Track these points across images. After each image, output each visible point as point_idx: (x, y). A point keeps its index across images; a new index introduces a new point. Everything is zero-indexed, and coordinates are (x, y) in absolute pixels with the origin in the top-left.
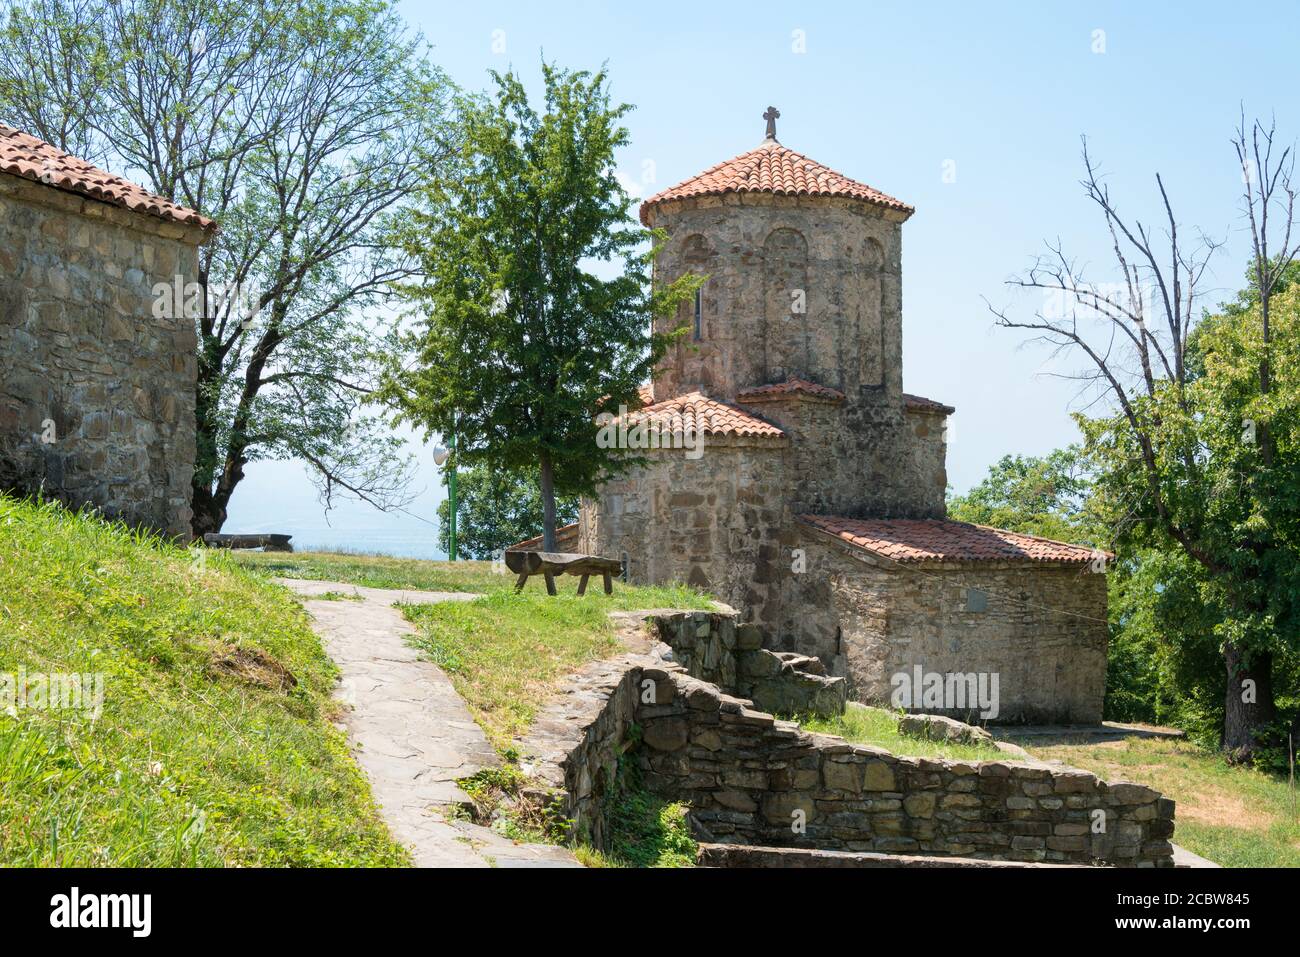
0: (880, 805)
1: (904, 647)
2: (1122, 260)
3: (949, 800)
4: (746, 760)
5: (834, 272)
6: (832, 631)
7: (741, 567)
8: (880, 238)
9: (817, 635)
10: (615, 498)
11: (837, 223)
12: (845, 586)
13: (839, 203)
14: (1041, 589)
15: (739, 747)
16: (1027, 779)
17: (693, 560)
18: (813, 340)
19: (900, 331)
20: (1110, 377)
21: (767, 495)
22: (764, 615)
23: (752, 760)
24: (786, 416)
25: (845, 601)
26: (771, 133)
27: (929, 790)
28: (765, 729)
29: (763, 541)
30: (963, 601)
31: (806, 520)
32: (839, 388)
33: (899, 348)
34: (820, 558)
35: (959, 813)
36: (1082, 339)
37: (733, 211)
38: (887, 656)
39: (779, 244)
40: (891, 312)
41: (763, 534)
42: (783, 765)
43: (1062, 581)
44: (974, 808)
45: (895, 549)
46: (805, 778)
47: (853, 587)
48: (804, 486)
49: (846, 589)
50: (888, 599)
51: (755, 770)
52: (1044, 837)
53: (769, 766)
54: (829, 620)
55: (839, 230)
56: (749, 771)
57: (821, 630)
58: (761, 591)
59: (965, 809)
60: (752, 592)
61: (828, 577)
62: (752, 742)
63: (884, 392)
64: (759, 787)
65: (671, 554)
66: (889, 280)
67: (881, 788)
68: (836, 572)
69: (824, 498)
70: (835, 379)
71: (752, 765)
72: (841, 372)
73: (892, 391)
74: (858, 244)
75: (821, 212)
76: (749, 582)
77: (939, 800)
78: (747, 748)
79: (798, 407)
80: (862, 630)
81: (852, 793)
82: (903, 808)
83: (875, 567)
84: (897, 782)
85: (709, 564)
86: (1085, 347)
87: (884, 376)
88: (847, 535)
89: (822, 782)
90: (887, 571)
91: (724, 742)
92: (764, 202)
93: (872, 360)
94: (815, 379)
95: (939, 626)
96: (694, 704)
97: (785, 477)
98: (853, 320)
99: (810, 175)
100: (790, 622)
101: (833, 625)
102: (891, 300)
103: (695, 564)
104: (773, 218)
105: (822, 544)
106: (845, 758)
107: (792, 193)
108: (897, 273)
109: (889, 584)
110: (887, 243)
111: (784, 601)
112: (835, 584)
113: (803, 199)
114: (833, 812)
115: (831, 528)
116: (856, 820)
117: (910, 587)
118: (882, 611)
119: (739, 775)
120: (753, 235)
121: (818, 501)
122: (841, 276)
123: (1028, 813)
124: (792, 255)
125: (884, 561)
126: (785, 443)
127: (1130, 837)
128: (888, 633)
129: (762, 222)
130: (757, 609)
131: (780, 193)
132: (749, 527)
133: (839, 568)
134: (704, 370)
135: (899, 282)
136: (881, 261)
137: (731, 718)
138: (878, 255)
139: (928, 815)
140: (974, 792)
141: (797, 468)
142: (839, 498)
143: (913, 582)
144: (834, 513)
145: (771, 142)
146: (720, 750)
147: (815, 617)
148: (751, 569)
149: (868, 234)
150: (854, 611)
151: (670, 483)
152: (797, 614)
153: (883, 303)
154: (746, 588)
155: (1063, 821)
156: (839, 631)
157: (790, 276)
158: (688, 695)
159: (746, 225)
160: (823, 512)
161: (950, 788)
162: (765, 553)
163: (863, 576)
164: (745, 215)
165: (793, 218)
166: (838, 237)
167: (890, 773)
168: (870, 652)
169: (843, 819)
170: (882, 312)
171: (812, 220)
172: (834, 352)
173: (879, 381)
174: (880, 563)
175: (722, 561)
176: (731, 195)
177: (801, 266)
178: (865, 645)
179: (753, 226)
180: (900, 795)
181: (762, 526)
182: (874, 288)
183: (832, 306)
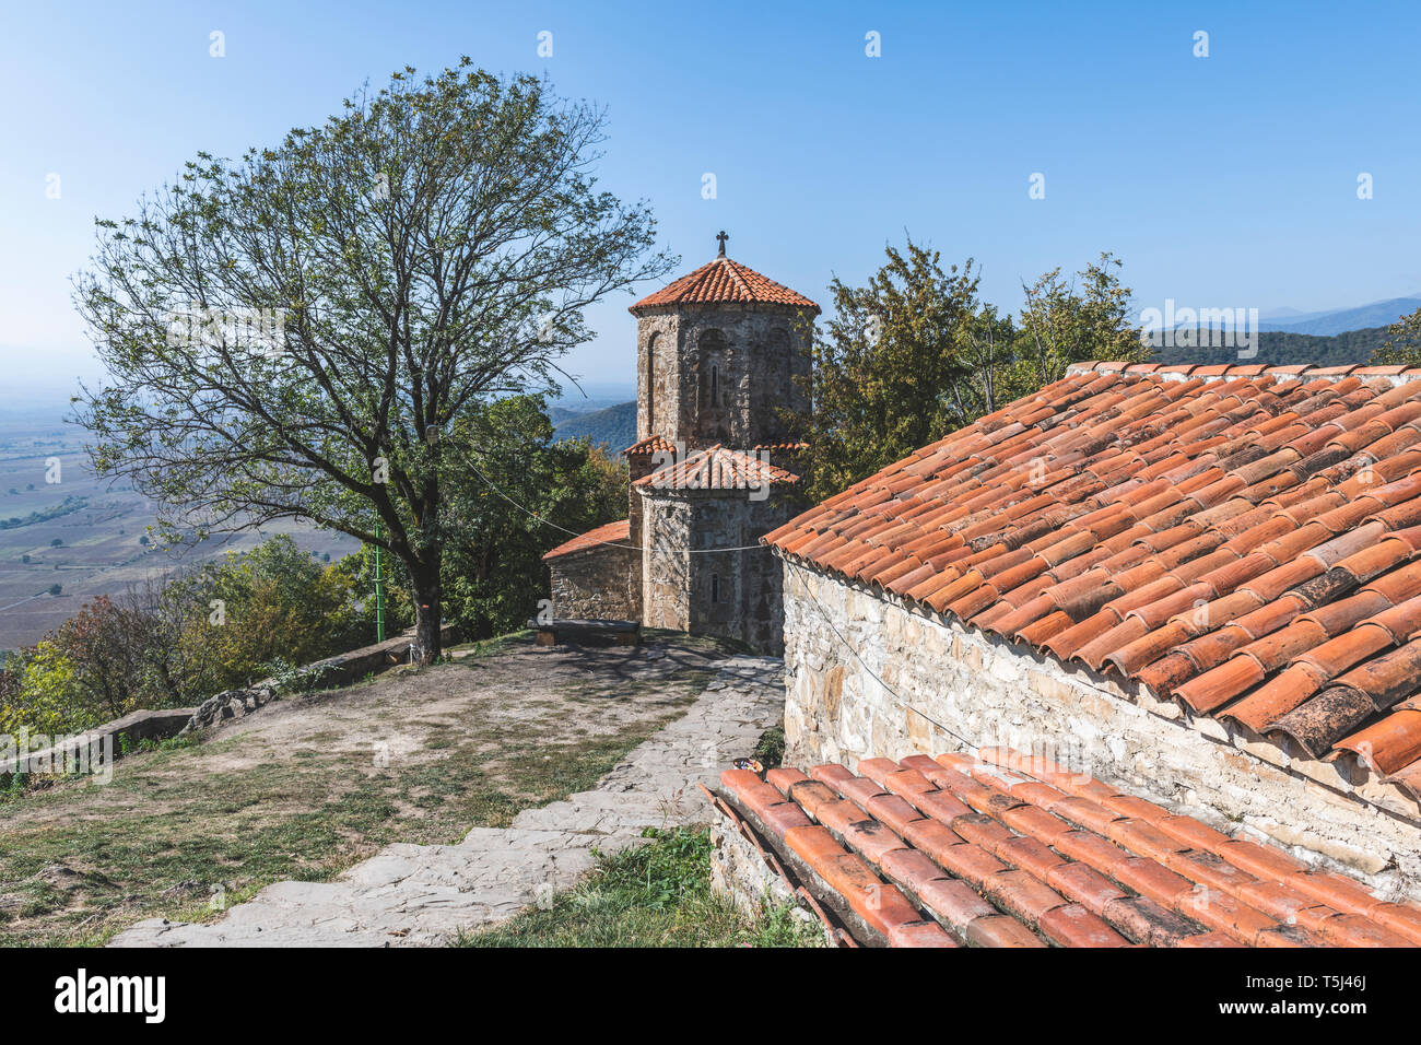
10: (707, 534)
17: (764, 575)
26: (724, 250)
37: (748, 315)
39: (773, 339)
104: (772, 321)
124: (781, 347)
134: (720, 427)
151: (750, 522)
157: (780, 362)
159: (756, 325)
164: (755, 318)
177: (786, 355)
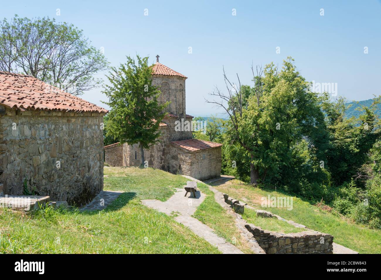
0: (288, 247)
1: (193, 168)
2: (228, 89)
3: (299, 244)
4: (264, 242)
5: (175, 91)
6: (179, 165)
7: (160, 153)
8: (182, 84)
9: (175, 166)
11: (175, 81)
12: (181, 156)
13: (176, 77)
14: (212, 153)
15: (263, 239)
16: (311, 237)
17: (151, 152)
18: (171, 105)
19: (185, 102)
20: (229, 113)
21: (164, 138)
22: (164, 162)
23: (266, 242)
24: (167, 121)
25: (181, 159)
26: (158, 60)
27: (296, 242)
28: (268, 235)
29: (163, 147)
30: (202, 157)
31: (172, 143)
32: (176, 115)
33: (185, 106)
34: (176, 150)
35: (301, 246)
36: (223, 106)
37: (154, 78)
38: (191, 170)
39: (164, 85)
40: (184, 99)
41: (164, 146)
42: (271, 242)
43: (215, 150)
44: (303, 245)
45: (191, 149)
46: (275, 244)
47: (183, 156)
48: (171, 136)
49: (181, 157)
50: (191, 159)
51: (266, 244)
52: (314, 248)
53: (269, 243)
54: (178, 163)
55: (176, 83)
56: (265, 244)
57: (176, 165)
58: (163, 157)
59: (302, 245)
60: (162, 158)
61: (177, 154)
62: (266, 238)
63: (183, 115)
64: (267, 247)
65: (146, 151)
66: (184, 92)
67: (288, 243)
68: (179, 153)
69: (174, 138)
70: (175, 113)
71: (266, 243)
72: (176, 112)
73: (184, 115)
74: (179, 85)
75: (172, 79)
76: (161, 156)
77: (298, 244)
78: (265, 239)
79: (170, 120)
80: (185, 165)
81: (283, 245)
82: (292, 247)
83: (189, 153)
84: (291, 242)
85: (154, 153)
86: (224, 107)
87: (183, 112)
88: (181, 146)
89: (278, 244)
90: (191, 154)
91: (261, 239)
92: (161, 77)
93: (181, 109)
94: (171, 113)
95: (198, 163)
96: (255, 232)
97: (167, 134)
98: (178, 101)
99: (169, 71)
100: (169, 163)
101: (179, 164)
102: (184, 96)
103: (151, 153)
104: (163, 80)
105: (176, 148)
106: (282, 239)
107: (167, 75)
108: (185, 91)
109: (191, 156)
110: (183, 85)
111: (167, 159)
112: (179, 156)
113: (169, 76)
114: (280, 250)
115: (178, 144)
116: (284, 251)
117: (194, 156)
118: (190, 161)
119: (263, 245)
120: (159, 83)
121: (173, 138)
122: (176, 92)
123: (312, 244)
124: (166, 88)
125: (190, 152)
126: (167, 127)
127: (327, 245)
128: (191, 166)
129: (160, 81)
130: (163, 161)
131: (165, 75)
132: (161, 145)
133: (180, 153)
135: (185, 92)
136: (182, 88)
137: (262, 234)
138: (182, 87)
139: (296, 248)
140: (304, 241)
141: (170, 132)
142: (176, 137)
143: (195, 155)
144: (176, 140)
145: (158, 63)
146: (260, 241)
147: (175, 162)
148: (162, 153)
149: (180, 83)
150: (184, 161)
152: (170, 161)
153: (182, 97)
154: (161, 157)
155: (317, 244)
156: (180, 165)
157: (166, 92)
158: (253, 230)
159: (157, 81)
160: (174, 140)
161: (299, 241)
162: (164, 150)
163: (185, 154)
164: (157, 79)
165: (166, 80)
166: (176, 84)
167: (290, 240)
168: (187, 169)
169: (282, 251)
170: (182, 99)
171: (170, 81)
172: (175, 108)
173: (182, 113)
174: (189, 152)
175: (157, 152)
176: (154, 75)
177: (168, 90)
178: (186, 168)
179: (158, 82)
180: (291, 244)
181: (163, 144)
182: (181, 94)
183: (175, 98)
